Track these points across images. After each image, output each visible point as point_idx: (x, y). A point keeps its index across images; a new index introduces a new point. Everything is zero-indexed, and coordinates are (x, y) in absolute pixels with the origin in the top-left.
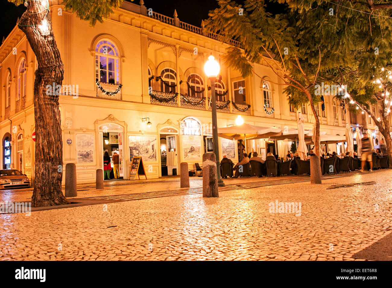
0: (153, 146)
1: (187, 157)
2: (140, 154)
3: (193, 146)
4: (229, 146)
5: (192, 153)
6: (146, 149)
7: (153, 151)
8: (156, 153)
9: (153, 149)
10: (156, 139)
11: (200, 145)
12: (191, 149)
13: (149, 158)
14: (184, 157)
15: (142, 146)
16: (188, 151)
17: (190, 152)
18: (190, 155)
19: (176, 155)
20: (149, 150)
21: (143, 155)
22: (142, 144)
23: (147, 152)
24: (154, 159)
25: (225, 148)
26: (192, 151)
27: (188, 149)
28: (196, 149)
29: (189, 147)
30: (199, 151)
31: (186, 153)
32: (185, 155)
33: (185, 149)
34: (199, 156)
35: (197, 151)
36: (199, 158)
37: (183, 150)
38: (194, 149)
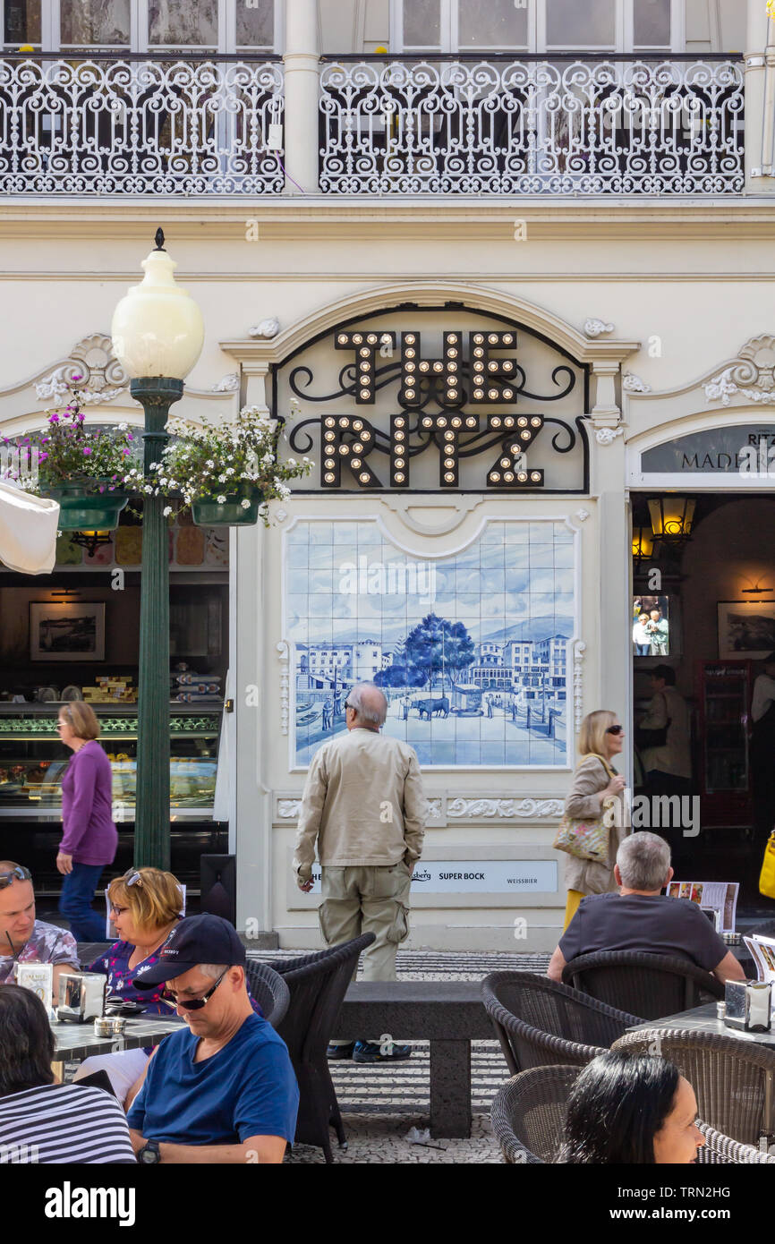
3: (454, 613)
12: (416, 642)
14: (292, 732)
16: (371, 664)
17: (389, 678)
27: (368, 651)
28: (500, 653)
29: (386, 628)
30: (547, 670)
31: (327, 687)
32: (318, 707)
33: (319, 654)
34: (549, 731)
35: (515, 674)
36: (541, 745)
37: (284, 657)
38: (466, 647)
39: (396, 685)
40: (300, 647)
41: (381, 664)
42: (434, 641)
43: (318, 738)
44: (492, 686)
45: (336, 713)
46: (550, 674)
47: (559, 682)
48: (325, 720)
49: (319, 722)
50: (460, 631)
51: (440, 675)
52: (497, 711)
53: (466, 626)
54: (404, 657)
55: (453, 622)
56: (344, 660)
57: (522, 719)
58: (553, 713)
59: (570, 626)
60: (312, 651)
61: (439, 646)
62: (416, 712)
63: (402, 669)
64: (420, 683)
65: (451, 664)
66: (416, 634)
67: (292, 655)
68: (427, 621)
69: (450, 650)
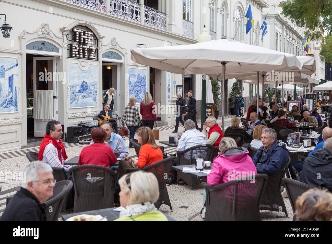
0: (11, 79)
1: (76, 101)
3: (86, 80)
4: (139, 82)
5: (83, 94)
8: (16, 94)
10: (17, 65)
11: (97, 80)
12: (82, 85)
13: (1, 105)
14: (69, 101)
16: (78, 89)
17: (79, 92)
18: (80, 96)
19: (54, 97)
20: (3, 89)
24: (13, 107)
25: (133, 84)
26: (84, 90)
27: (77, 87)
28: (90, 87)
29: (79, 83)
30: (95, 90)
31: (73, 93)
32: (72, 97)
33: (72, 87)
34: (95, 100)
35: (92, 91)
36: (95, 103)
37: (68, 88)
38: (87, 86)
39: (80, 93)
40: (70, 86)
41: (79, 89)
42: (84, 85)
43: (72, 102)
44: (90, 93)
45: (74, 98)
46: (95, 91)
47: (96, 92)
48: (73, 99)
49: (72, 100)
50: (86, 83)
51: (85, 91)
52: (90, 97)
53: (87, 83)
54: (81, 88)
55: (86, 82)
56: (75, 88)
57: (93, 98)
58: (96, 97)
59: (97, 83)
60: (71, 87)
61: (85, 86)
62: (82, 97)
63: (81, 90)
64: (83, 92)
65: (86, 89)
66: (82, 84)
67: (69, 88)
68: (83, 82)
69: (85, 87)
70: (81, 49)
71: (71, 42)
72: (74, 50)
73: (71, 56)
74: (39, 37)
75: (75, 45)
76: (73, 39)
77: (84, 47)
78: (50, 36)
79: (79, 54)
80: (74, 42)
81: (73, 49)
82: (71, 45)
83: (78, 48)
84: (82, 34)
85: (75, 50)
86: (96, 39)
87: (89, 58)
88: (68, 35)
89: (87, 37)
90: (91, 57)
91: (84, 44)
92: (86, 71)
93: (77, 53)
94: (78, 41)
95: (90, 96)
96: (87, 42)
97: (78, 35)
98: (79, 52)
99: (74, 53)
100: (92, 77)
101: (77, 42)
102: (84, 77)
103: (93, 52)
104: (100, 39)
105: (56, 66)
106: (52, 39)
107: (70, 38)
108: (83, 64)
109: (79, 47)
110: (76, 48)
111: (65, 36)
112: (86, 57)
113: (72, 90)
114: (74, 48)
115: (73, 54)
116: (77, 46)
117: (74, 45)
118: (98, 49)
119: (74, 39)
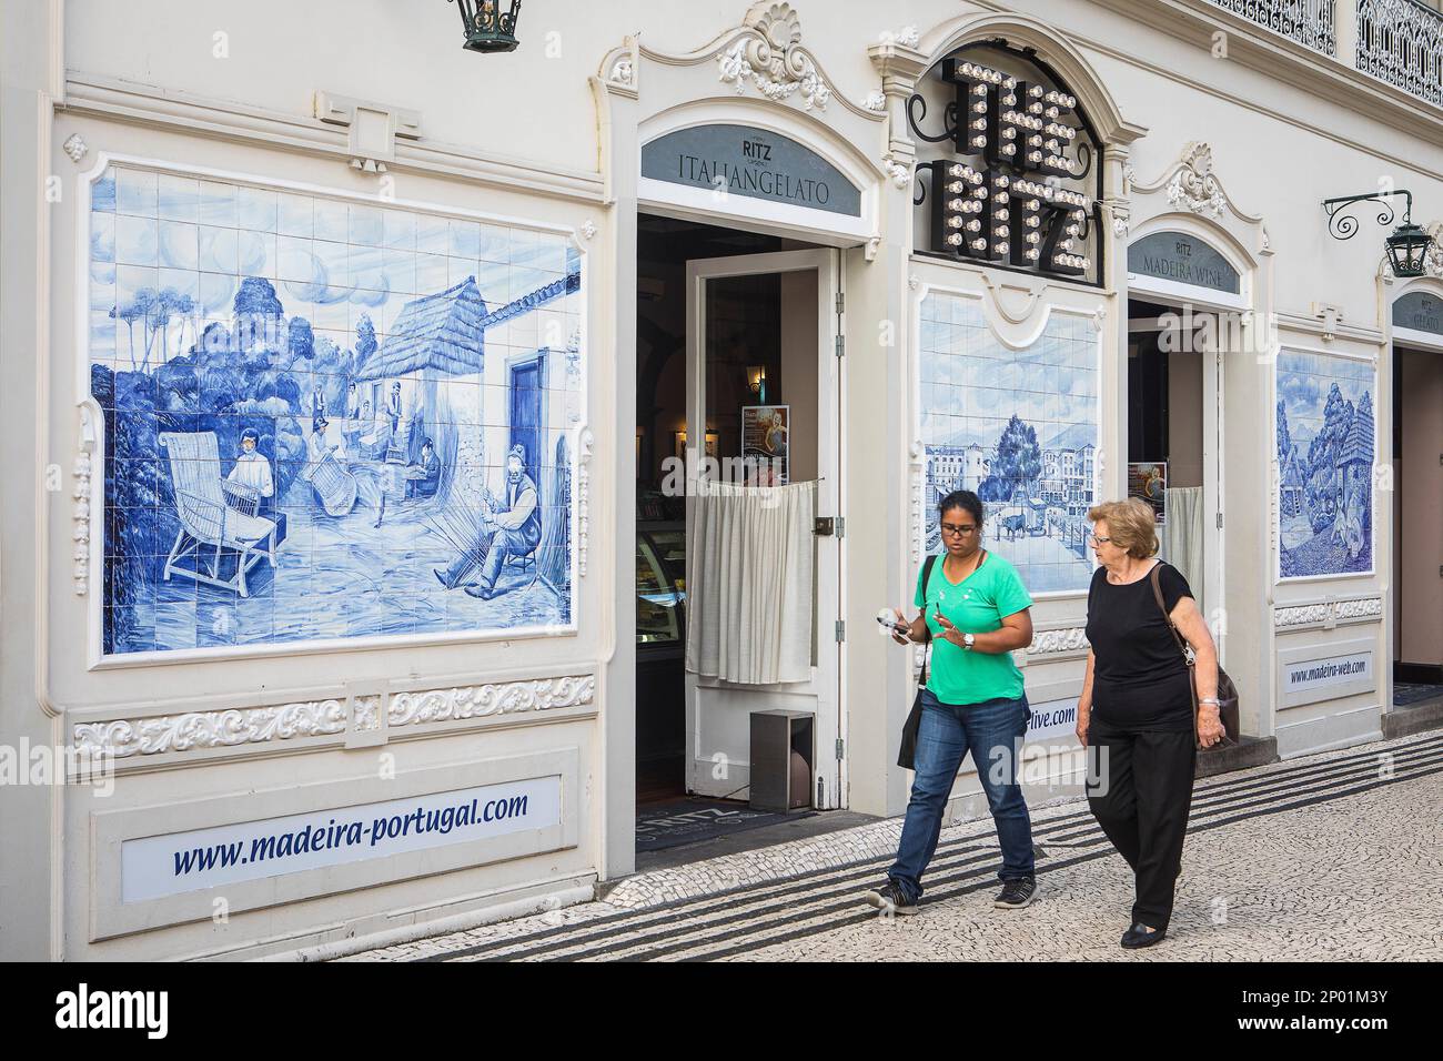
0: (525, 380)
2: (294, 508)
4: (1332, 438)
5: (1010, 510)
6: (419, 435)
7: (531, 468)
8: (563, 497)
9: (523, 434)
10: (572, 283)
11: (1093, 415)
12: (1007, 449)
13: (452, 579)
15: (347, 380)
19: (822, 527)
20: (465, 453)
21: (359, 528)
22: (348, 343)
23: (428, 485)
24: (537, 592)
25: (1304, 454)
26: (1015, 477)
27: (974, 457)
28: (1055, 462)
29: (985, 429)
30: (1082, 482)
33: (941, 459)
34: (1082, 551)
35: (1064, 486)
37: (916, 461)
38: (1036, 455)
39: (993, 499)
40: (928, 450)
42: (1016, 447)
44: (1053, 499)
46: (1084, 487)
47: (1089, 495)
50: (1031, 436)
51: (1021, 488)
52: (1054, 529)
53: (1036, 430)
54: (998, 465)
55: (1028, 425)
57: (1068, 538)
59: (1097, 435)
60: (936, 455)
61: (1020, 453)
62: (1004, 531)
63: (996, 480)
64: (1007, 497)
65: (1026, 475)
66: (1005, 438)
67: (923, 459)
68: (1012, 424)
69: (1026, 458)
70: (1003, 198)
71: (935, 154)
72: (954, 205)
73: (936, 243)
74: (727, 91)
75: (966, 173)
76: (948, 135)
77: (1019, 186)
78: (807, 96)
79: (986, 232)
80: (959, 150)
81: (953, 196)
82: (939, 168)
83: (982, 193)
84: (1010, 100)
85: (965, 207)
86: (1092, 144)
87: (1047, 268)
88: (917, 103)
89: (1036, 124)
90: (1060, 259)
91: (1019, 167)
92: (1027, 354)
93: (975, 226)
94: (980, 141)
95: (1053, 522)
96: (1035, 157)
97: (981, 107)
98: (986, 217)
99: (955, 222)
100: (1066, 391)
101: (975, 150)
102: (1017, 393)
103: (1073, 230)
104: (1118, 146)
105: (839, 311)
106: (817, 114)
107: (931, 124)
108: (1015, 303)
109: (987, 183)
110: (966, 194)
111: (898, 107)
112: (1033, 254)
113: (938, 475)
114: (956, 187)
115: (953, 231)
116: (977, 179)
117: (955, 171)
118: (1106, 208)
119: (958, 136)
